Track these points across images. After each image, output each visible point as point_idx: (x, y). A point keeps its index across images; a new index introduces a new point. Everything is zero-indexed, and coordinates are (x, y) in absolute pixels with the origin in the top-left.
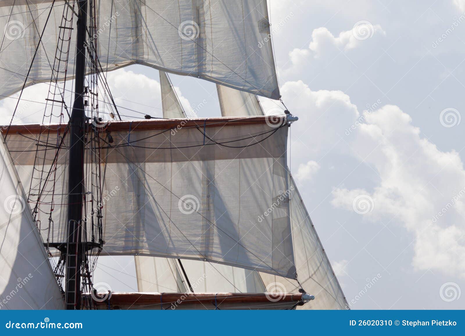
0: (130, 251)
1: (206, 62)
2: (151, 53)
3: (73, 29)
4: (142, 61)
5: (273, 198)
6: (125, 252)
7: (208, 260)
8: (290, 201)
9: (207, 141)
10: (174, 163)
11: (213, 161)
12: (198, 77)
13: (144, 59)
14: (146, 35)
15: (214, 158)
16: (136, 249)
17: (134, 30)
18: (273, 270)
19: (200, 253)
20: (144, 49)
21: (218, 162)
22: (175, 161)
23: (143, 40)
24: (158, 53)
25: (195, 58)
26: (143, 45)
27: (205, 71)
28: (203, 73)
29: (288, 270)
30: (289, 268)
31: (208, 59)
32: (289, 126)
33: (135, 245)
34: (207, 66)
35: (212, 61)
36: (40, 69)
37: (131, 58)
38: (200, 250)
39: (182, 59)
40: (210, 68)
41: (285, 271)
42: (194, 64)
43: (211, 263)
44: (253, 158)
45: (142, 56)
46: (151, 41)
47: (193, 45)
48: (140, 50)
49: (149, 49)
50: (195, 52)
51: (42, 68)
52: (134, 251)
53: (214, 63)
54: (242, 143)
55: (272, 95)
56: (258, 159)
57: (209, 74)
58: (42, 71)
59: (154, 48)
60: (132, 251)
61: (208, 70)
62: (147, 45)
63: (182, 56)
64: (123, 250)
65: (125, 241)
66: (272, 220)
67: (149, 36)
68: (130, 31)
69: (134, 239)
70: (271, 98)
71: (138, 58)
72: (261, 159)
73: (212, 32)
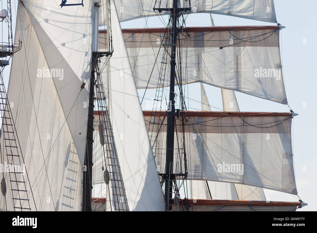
0: (198, 178)
1: (241, 84)
2: (207, 77)
3: (167, 63)
4: (202, 81)
5: (283, 154)
6: (195, 178)
7: (244, 184)
8: (293, 156)
9: (245, 124)
10: (223, 134)
11: (246, 134)
12: (237, 91)
13: (203, 80)
14: (204, 67)
15: (247, 132)
16: (202, 177)
17: (197, 65)
18: (284, 190)
19: (239, 180)
20: (203, 75)
21: (248, 134)
22: (223, 133)
23: (202, 70)
24: (211, 77)
25: (234, 81)
26: (202, 73)
27: (241, 88)
28: (240, 89)
29: (292, 190)
30: (293, 189)
31: (242, 82)
32: (293, 118)
33: (201, 175)
34: (242, 85)
35: (245, 83)
36: (138, 82)
37: (195, 79)
38: (239, 179)
39: (225, 81)
40: (243, 86)
41: (291, 190)
42: (233, 84)
43: (246, 185)
44: (271, 133)
45: (202, 79)
46: (207, 71)
47: (232, 75)
48: (200, 75)
49: (206, 75)
50: (234, 78)
51: (139, 81)
52: (200, 178)
53: (246, 84)
54: (264, 126)
55: (282, 102)
56: (274, 134)
57: (243, 90)
58: (139, 83)
59: (209, 75)
60: (199, 178)
61: (242, 87)
62: (205, 73)
63: (225, 79)
64: (193, 177)
65: (194, 172)
66: (282, 165)
67: (206, 68)
68: (194, 65)
69: (200, 172)
70: (282, 103)
71: (200, 80)
72: (275, 134)
73: (245, 68)
